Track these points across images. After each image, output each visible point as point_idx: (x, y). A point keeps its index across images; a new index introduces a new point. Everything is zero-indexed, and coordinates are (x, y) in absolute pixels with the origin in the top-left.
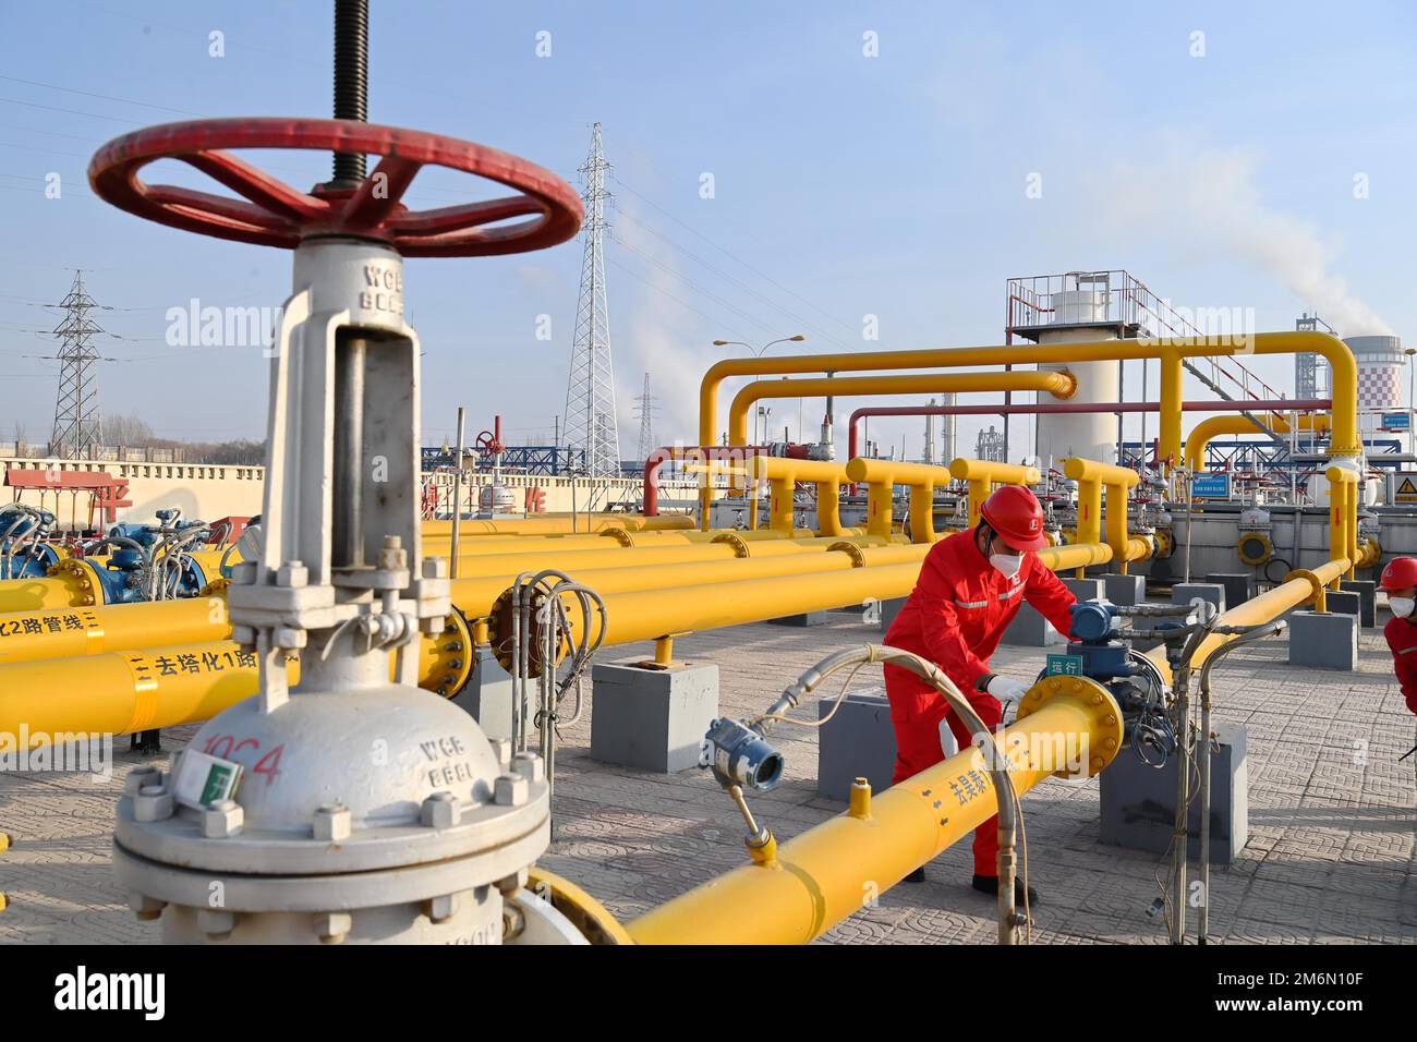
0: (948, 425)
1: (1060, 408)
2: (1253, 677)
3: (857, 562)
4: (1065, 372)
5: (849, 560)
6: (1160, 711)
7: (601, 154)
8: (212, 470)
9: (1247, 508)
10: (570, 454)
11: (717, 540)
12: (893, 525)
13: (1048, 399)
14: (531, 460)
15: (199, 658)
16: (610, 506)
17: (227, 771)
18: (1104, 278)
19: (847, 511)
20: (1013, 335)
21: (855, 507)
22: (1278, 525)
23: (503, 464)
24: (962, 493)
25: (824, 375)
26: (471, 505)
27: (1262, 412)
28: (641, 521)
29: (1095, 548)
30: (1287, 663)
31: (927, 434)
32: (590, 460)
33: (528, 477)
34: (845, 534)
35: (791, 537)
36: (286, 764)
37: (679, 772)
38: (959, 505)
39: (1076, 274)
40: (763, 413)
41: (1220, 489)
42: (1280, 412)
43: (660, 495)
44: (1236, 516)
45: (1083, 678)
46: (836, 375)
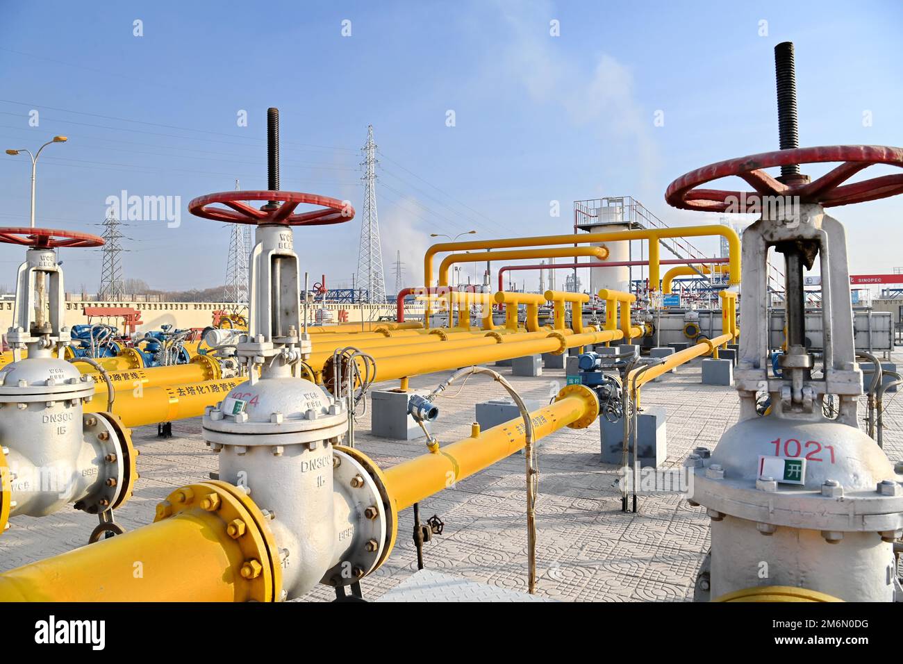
0: (551, 273)
1: (601, 264)
2: (685, 390)
3: (499, 341)
4: (603, 247)
5: (496, 341)
6: (616, 399)
7: (372, 142)
8: (182, 305)
9: (688, 311)
10: (360, 293)
11: (432, 333)
12: (519, 324)
13: (596, 260)
14: (340, 296)
15: (195, 388)
16: (380, 318)
17: (242, 403)
18: (621, 200)
19: (497, 317)
20: (578, 229)
21: (501, 316)
22: (702, 319)
23: (327, 298)
24: (553, 308)
25: (486, 251)
26: (312, 320)
27: (697, 264)
28: (396, 325)
29: (614, 332)
30: (700, 383)
31: (541, 278)
32: (371, 295)
33: (339, 305)
34: (495, 329)
35: (469, 330)
36: (260, 400)
37: (413, 440)
38: (551, 313)
39: (607, 199)
40: (456, 270)
41: (676, 302)
42: (706, 264)
43: (405, 312)
44: (683, 315)
45: (582, 385)
46: (492, 250)
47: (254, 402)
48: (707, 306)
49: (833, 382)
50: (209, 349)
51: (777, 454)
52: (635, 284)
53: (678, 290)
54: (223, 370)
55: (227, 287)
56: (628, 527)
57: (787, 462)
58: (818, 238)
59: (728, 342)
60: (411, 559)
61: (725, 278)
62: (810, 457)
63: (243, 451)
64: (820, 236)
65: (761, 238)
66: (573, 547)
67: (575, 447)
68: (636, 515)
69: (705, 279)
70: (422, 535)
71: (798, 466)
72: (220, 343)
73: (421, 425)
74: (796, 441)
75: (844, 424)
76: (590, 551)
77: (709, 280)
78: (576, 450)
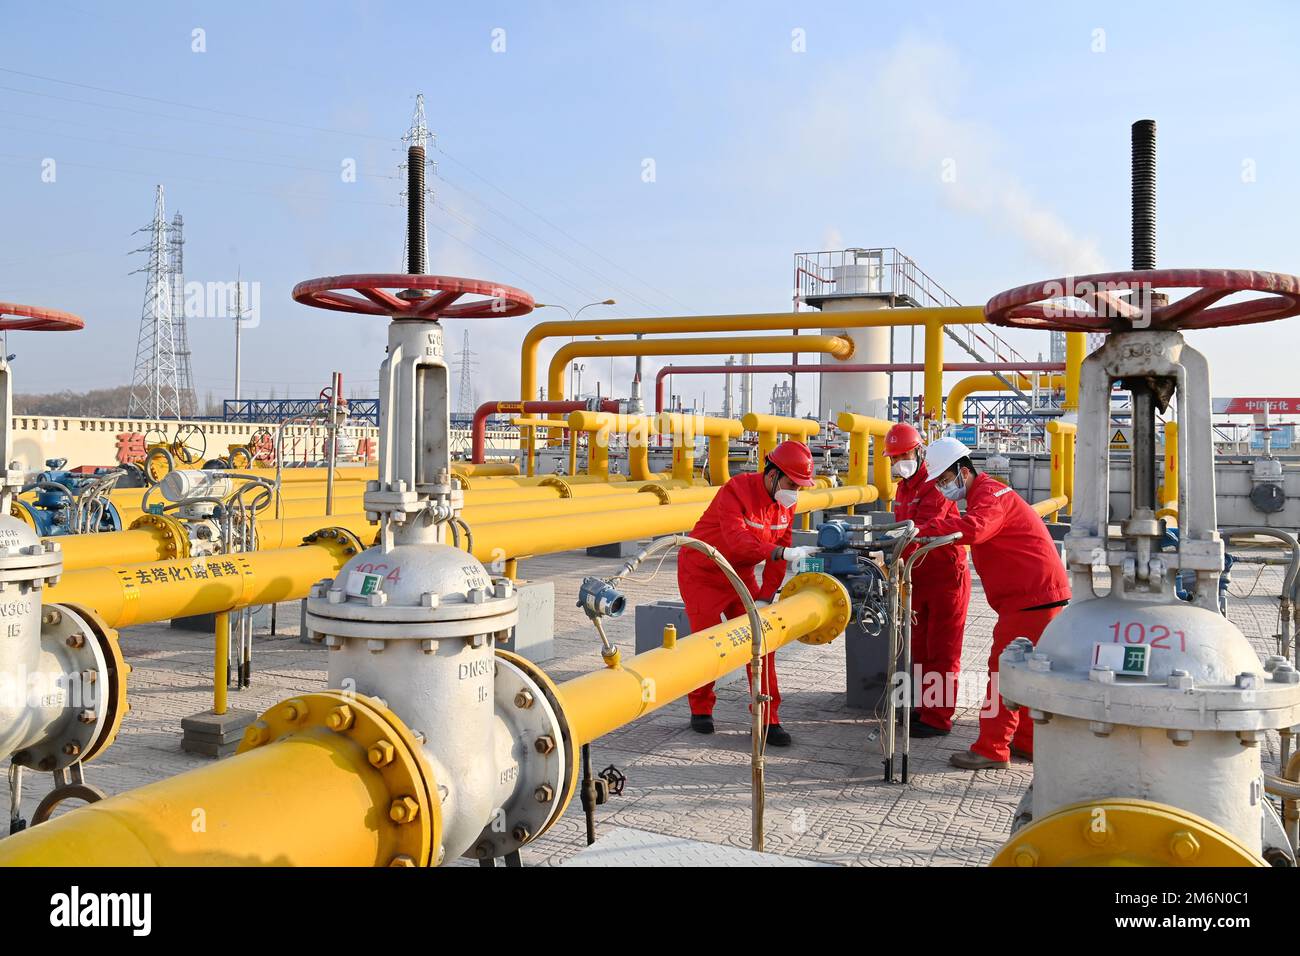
0: (745, 382)
1: (841, 367)
3: (664, 500)
4: (844, 337)
6: (877, 598)
7: (423, 125)
8: (55, 421)
9: (991, 455)
11: (544, 484)
12: (695, 471)
13: (830, 361)
15: (167, 571)
17: (376, 579)
18: (878, 254)
19: (655, 458)
20: (800, 303)
21: (661, 455)
22: (1015, 469)
24: (755, 443)
25: (633, 337)
26: (315, 455)
27: (1010, 373)
28: (471, 468)
29: (862, 489)
31: (727, 389)
34: (652, 478)
35: (606, 481)
36: (402, 575)
38: (751, 453)
39: (855, 251)
40: (576, 369)
41: (971, 439)
42: (1024, 372)
43: (487, 444)
44: (982, 462)
45: (826, 574)
46: (645, 337)
47: (393, 576)
48: (1025, 448)
49: (1188, 555)
50: (168, 503)
51: (1116, 641)
52: (896, 402)
53: (972, 416)
54: (192, 541)
55: (136, 388)
56: (895, 805)
57: (1128, 650)
58: (1174, 375)
59: (1060, 512)
60: (548, 852)
61: (1056, 397)
62: (1156, 643)
63: (380, 646)
64: (1176, 372)
65: (1104, 372)
66: (809, 834)
67: (801, 682)
68: (906, 787)
69: (1021, 397)
70: (594, 794)
71: (1140, 654)
72: (187, 494)
73: (596, 624)
74: (1140, 625)
75: (1202, 607)
76: (836, 839)
77: (1029, 400)
78: (804, 686)
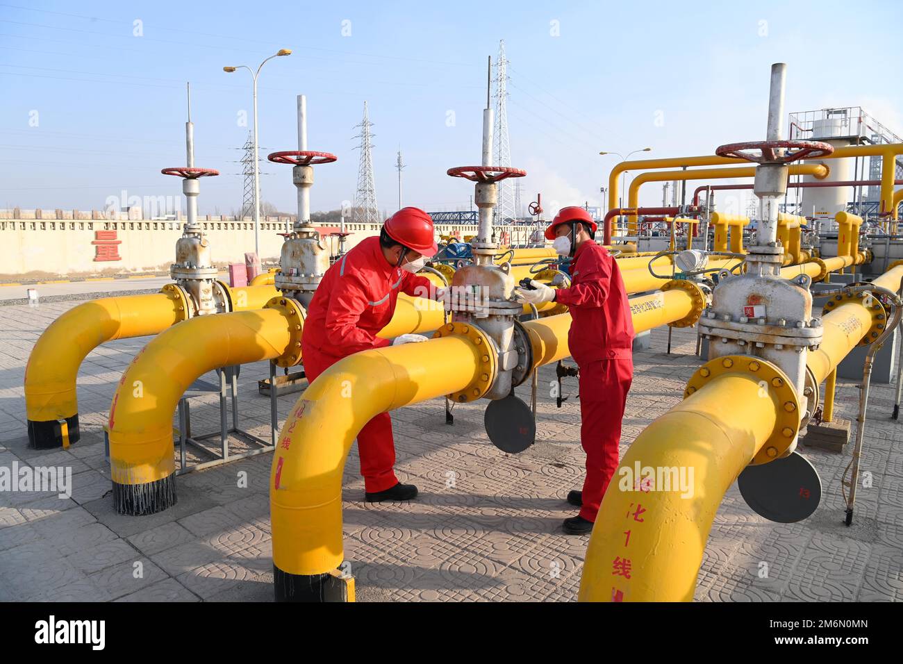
1: (818, 184)
4: (823, 164)
7: (504, 56)
18: (844, 111)
25: (681, 169)
39: (828, 110)
46: (688, 169)
55: (357, 209)
